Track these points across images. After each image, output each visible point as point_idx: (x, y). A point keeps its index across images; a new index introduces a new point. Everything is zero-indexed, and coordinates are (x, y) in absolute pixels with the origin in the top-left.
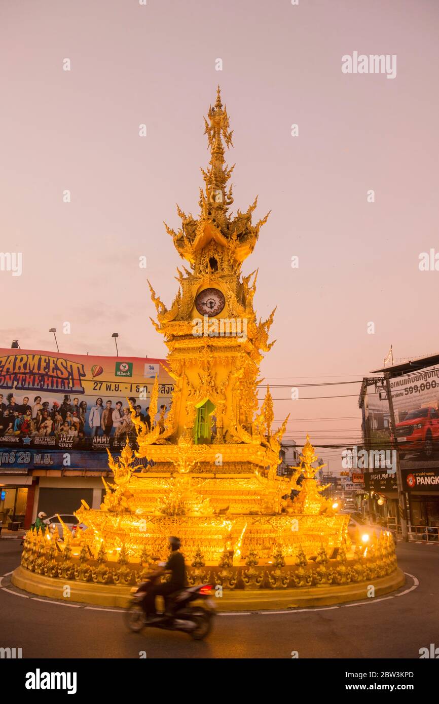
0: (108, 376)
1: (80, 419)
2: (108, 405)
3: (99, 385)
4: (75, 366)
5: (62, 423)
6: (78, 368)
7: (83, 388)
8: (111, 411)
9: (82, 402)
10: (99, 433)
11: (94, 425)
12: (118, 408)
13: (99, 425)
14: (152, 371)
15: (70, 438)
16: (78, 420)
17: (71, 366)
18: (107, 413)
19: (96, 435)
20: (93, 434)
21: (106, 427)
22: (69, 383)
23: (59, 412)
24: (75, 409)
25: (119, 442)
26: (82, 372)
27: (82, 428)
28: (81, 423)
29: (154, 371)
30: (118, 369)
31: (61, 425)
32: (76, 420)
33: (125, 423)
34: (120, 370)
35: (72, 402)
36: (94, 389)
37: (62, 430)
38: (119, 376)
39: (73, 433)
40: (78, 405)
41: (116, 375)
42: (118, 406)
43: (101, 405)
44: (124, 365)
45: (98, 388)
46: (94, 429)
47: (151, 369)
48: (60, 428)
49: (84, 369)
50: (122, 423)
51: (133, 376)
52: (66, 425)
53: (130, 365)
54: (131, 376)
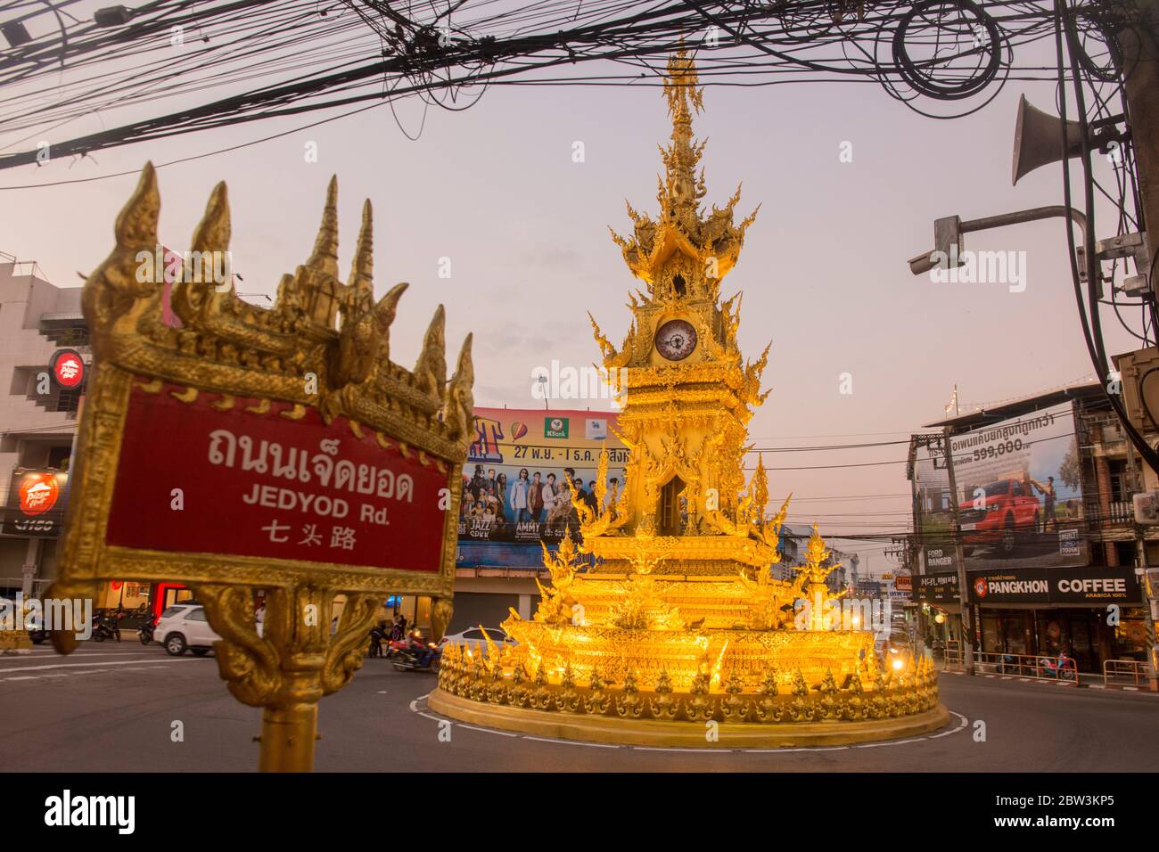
0: (535, 437)
1: (498, 499)
2: (537, 479)
3: (523, 450)
4: (488, 425)
5: (473, 503)
6: (493, 427)
7: (501, 456)
8: (540, 486)
9: (500, 475)
10: (524, 518)
11: (518, 507)
12: (551, 482)
13: (524, 507)
14: (597, 429)
15: (485, 525)
16: (496, 500)
17: (483, 424)
18: (535, 489)
19: (521, 520)
20: (517, 518)
21: (534, 509)
22: (481, 449)
23: (469, 489)
24: (491, 485)
25: (553, 530)
26: (498, 433)
27: (501, 510)
28: (500, 505)
29: (600, 429)
30: (548, 427)
31: (472, 507)
32: (492, 499)
33: (560, 503)
34: (551, 429)
35: (487, 475)
36: (516, 456)
37: (474, 513)
38: (550, 437)
39: (490, 518)
40: (495, 479)
41: (546, 436)
42: (550, 480)
43: (526, 478)
44: (557, 421)
45: (521, 454)
46: (518, 512)
47: (595, 426)
48: (471, 510)
49: (502, 427)
50: (556, 504)
51: (570, 437)
52: (480, 506)
53: (565, 422)
54: (566, 437)
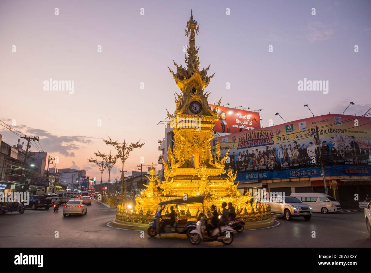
0: (283, 133)
1: (275, 156)
2: (285, 147)
3: (280, 138)
4: (269, 132)
5: (267, 159)
6: (270, 133)
7: (273, 142)
8: (287, 149)
9: (274, 148)
10: (283, 161)
11: (281, 158)
12: (290, 147)
13: (282, 157)
14: (302, 126)
15: (272, 165)
16: (274, 157)
17: (267, 133)
18: (285, 151)
19: (282, 162)
20: (281, 161)
21: (286, 158)
22: (267, 141)
23: (265, 154)
24: (271, 152)
25: (293, 164)
26: (272, 134)
27: (276, 159)
28: (275, 158)
30: (287, 129)
31: (267, 160)
32: (273, 156)
33: (294, 154)
34: (288, 129)
35: (270, 149)
36: (278, 141)
37: (268, 162)
38: (288, 132)
39: (273, 162)
40: (273, 150)
41: (286, 132)
42: (289, 147)
43: (282, 148)
44: (289, 126)
45: (279, 140)
46: (281, 159)
47: (302, 125)
48: (267, 161)
49: (273, 132)
50: (292, 155)
51: (294, 130)
52: (269, 159)
53: (292, 126)
54: (293, 131)
